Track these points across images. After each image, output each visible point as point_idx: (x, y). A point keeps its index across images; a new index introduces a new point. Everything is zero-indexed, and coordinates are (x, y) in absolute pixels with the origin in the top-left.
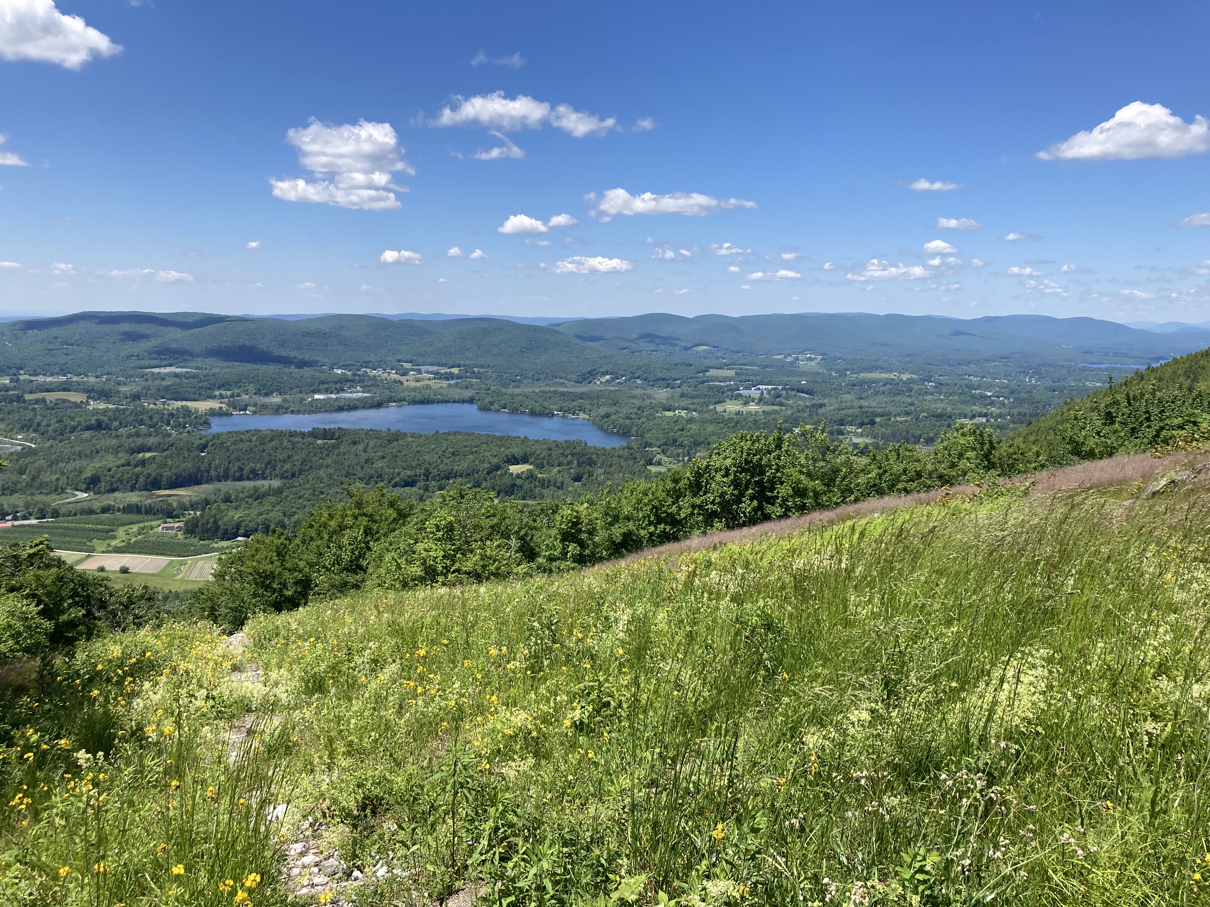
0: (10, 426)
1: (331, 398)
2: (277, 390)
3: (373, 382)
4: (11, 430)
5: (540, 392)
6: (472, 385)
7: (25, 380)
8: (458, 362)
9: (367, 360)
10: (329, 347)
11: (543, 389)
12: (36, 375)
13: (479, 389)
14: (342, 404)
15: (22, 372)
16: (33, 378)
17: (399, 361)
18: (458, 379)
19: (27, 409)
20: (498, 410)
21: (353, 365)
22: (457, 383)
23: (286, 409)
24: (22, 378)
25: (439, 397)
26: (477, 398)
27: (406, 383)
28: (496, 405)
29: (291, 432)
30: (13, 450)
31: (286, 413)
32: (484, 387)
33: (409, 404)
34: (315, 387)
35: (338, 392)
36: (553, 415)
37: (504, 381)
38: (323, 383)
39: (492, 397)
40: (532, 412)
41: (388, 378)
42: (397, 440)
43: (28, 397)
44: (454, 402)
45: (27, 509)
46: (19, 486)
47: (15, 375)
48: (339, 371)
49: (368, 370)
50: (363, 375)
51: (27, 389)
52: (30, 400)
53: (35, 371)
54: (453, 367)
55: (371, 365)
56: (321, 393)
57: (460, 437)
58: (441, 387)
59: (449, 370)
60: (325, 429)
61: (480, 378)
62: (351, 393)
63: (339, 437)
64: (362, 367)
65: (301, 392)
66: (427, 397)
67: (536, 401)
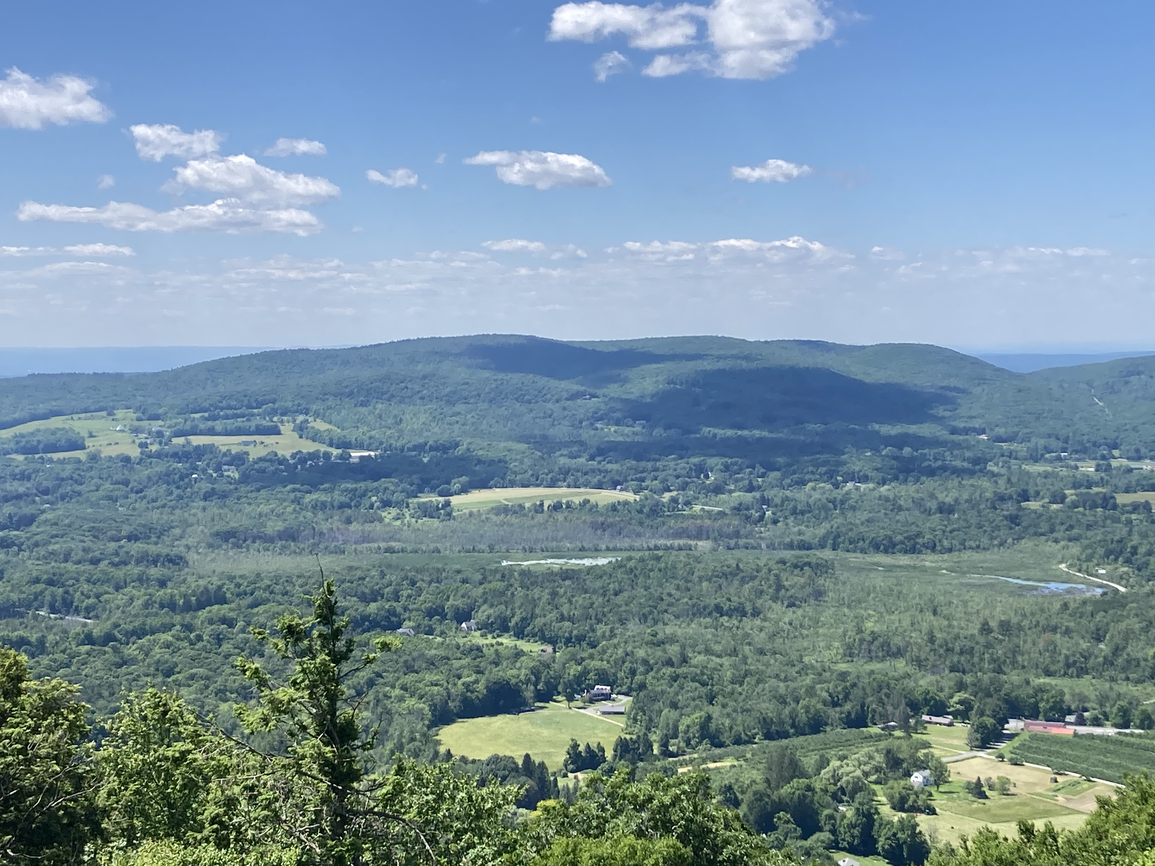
0: (1089, 551)
4: (1089, 559)
7: (1118, 468)
12: (1139, 458)
15: (1116, 453)
16: (1133, 465)
19: (1118, 520)
24: (1114, 463)
30: (1088, 595)
43: (1122, 499)
45: (1102, 705)
46: (1091, 662)
47: (1103, 457)
51: (1122, 483)
52: (1124, 505)
53: (1137, 451)
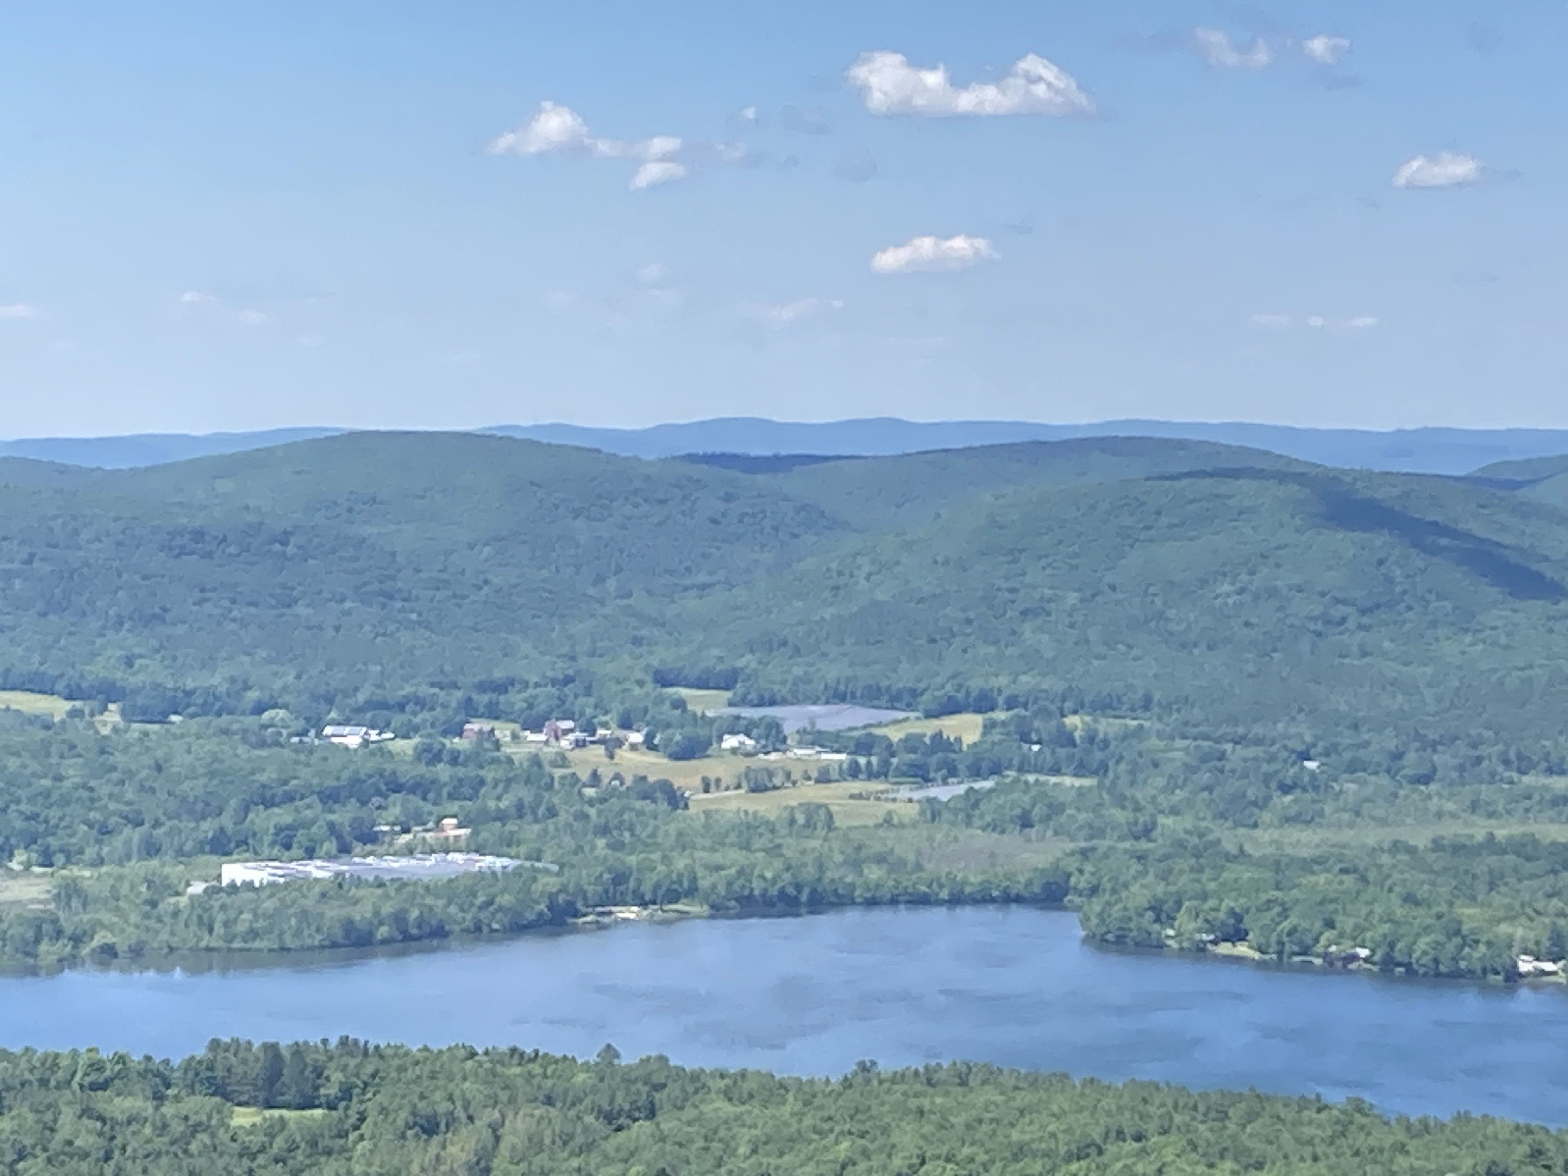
1: (311, 882)
2: (30, 841)
3: (525, 793)
5: (1437, 845)
6: (1056, 809)
8: (976, 684)
9: (498, 674)
10: (301, 609)
11: (1450, 830)
13: (1097, 832)
14: (361, 913)
17: (664, 680)
18: (976, 773)
20: (1200, 949)
21: (421, 703)
22: (973, 799)
23: (77, 940)
25: (874, 873)
26: (1081, 882)
27: (699, 801)
28: (1186, 922)
29: (97, 1066)
31: (70, 962)
32: (1120, 816)
33: (718, 911)
34: (227, 820)
35: (345, 850)
36: (1513, 977)
37: (1232, 786)
38: (269, 803)
39: (1164, 877)
40: (1388, 964)
41: (606, 773)
42: (652, 1113)
44: (957, 900)
48: (352, 738)
49: (503, 731)
50: (475, 757)
54: (951, 708)
55: (517, 699)
56: (257, 856)
57: (991, 1094)
58: (888, 821)
59: (929, 728)
60: (272, 1049)
61: (1102, 770)
62: (409, 851)
63: (346, 1093)
64: (470, 710)
65: (151, 850)
66: (810, 872)
67: (1410, 899)
